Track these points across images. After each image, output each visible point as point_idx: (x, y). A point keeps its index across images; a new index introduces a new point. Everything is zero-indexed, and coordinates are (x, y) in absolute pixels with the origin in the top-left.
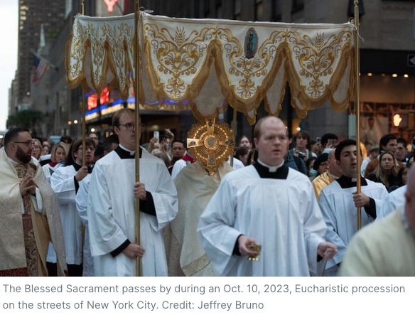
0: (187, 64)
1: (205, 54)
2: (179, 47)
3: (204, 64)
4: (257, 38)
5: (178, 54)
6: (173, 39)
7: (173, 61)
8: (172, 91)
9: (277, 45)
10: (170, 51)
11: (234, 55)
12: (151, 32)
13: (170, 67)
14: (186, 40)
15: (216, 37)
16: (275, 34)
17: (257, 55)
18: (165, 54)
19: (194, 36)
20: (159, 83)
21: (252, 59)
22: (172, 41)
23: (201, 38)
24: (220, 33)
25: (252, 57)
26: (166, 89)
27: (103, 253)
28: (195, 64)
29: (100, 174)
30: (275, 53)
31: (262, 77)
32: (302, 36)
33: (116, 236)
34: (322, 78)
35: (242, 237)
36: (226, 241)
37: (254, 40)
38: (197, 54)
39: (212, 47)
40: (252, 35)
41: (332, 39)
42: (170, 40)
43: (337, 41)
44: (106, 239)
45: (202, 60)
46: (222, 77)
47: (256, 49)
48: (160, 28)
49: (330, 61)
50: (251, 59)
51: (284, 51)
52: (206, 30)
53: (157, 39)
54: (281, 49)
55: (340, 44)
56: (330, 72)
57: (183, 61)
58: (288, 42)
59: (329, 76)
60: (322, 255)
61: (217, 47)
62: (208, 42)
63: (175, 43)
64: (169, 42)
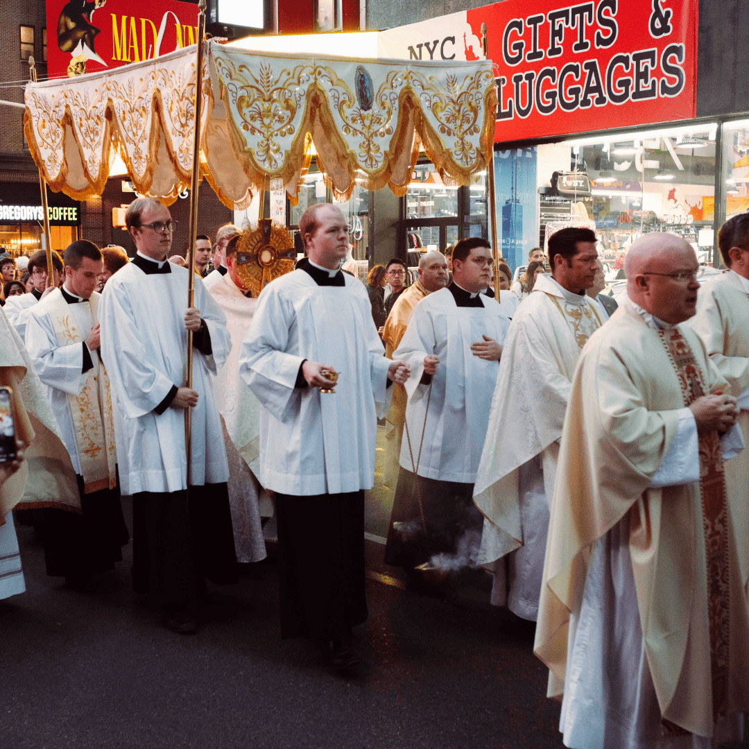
0: (281, 119)
1: (303, 102)
2: (267, 95)
3: (305, 119)
4: (370, 80)
5: (267, 105)
6: (257, 81)
7: (261, 115)
8: (264, 160)
9: (398, 91)
10: (254, 100)
11: (344, 107)
12: (225, 72)
13: (257, 124)
14: (276, 82)
15: (316, 79)
16: (393, 74)
17: (375, 106)
18: (249, 106)
19: (285, 77)
20: (246, 149)
21: (370, 112)
22: (256, 85)
23: (295, 81)
24: (320, 73)
25: (369, 108)
26: (256, 158)
27: (143, 413)
28: (291, 119)
29: (121, 298)
30: (397, 102)
31: (388, 137)
32: (427, 78)
33: (158, 384)
34: (468, 138)
35: (306, 362)
36: (283, 370)
37: (367, 83)
38: (293, 103)
39: (313, 94)
40: (362, 76)
41: (468, 81)
42: (253, 83)
43: (475, 85)
44: (146, 391)
45: (301, 113)
46: (334, 139)
47: (372, 96)
48: (237, 65)
49: (472, 114)
50: (368, 112)
51: (409, 99)
52: (300, 68)
53: (234, 82)
54: (405, 96)
55: (480, 90)
56: (476, 130)
57: (274, 115)
58: (411, 85)
59: (477, 136)
60: (392, 379)
61: (318, 92)
62: (305, 87)
63: (261, 88)
64: (252, 87)
